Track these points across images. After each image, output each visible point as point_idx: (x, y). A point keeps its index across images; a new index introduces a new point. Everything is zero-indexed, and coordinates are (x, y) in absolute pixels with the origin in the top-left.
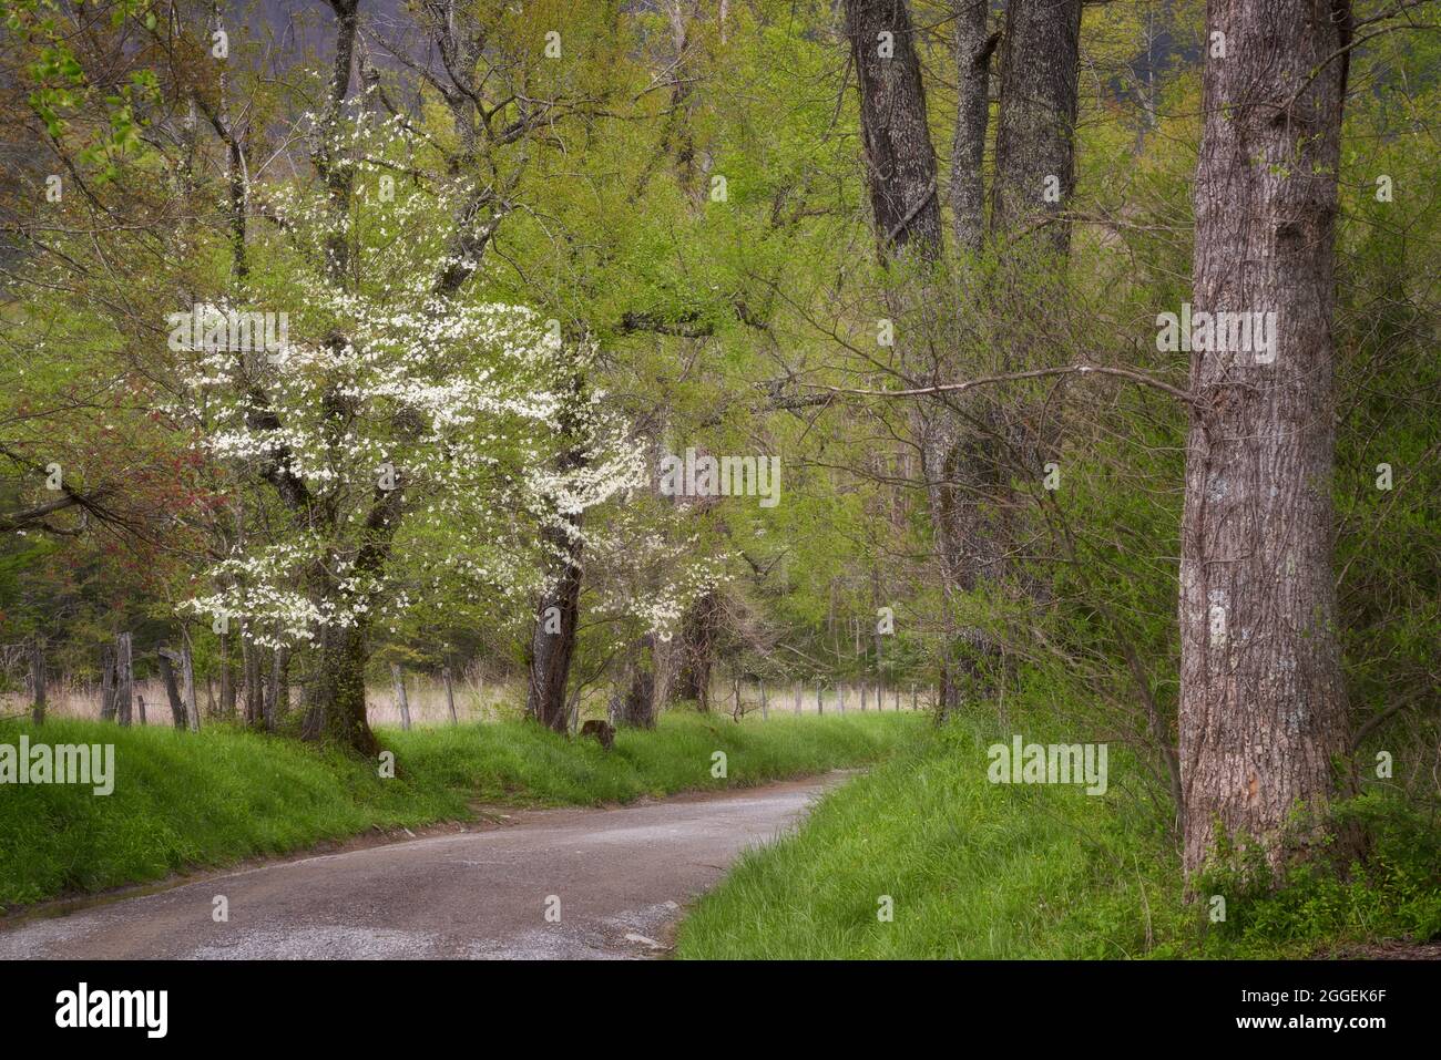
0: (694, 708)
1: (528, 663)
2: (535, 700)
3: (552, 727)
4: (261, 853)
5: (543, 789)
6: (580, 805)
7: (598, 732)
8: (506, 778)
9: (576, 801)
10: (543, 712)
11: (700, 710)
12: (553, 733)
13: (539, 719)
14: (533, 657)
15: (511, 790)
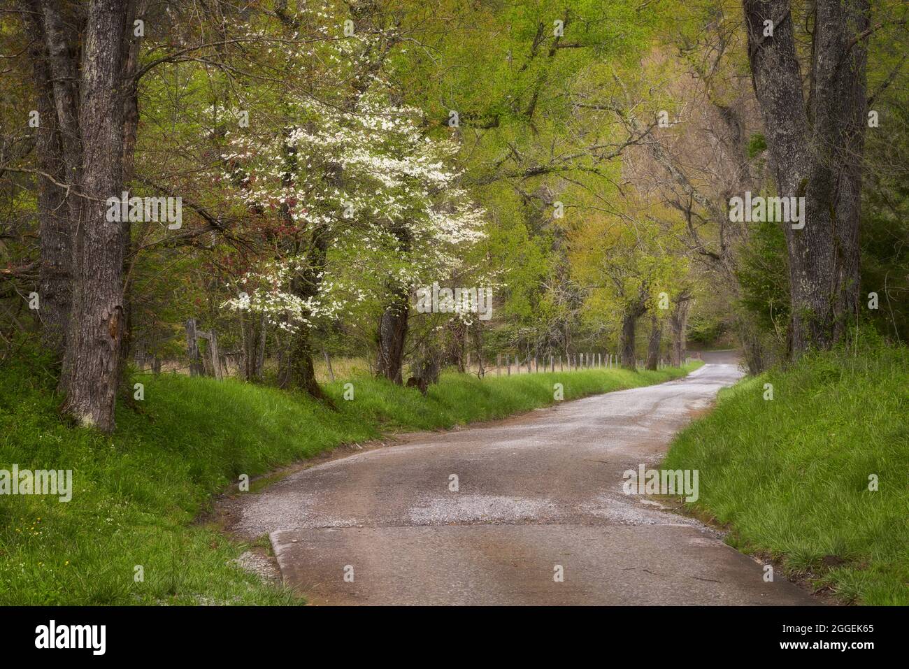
0: (456, 370)
1: (378, 341)
2: (383, 364)
3: (394, 382)
4: (298, 457)
5: (402, 421)
6: (425, 429)
7: (418, 384)
8: (378, 413)
9: (423, 428)
10: (388, 373)
11: (459, 372)
12: (396, 386)
13: (386, 377)
14: (381, 337)
15: (382, 421)
